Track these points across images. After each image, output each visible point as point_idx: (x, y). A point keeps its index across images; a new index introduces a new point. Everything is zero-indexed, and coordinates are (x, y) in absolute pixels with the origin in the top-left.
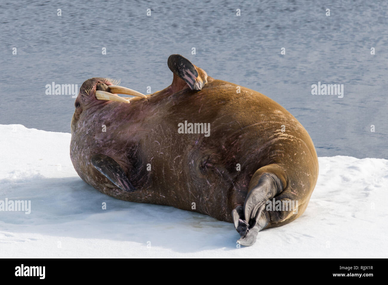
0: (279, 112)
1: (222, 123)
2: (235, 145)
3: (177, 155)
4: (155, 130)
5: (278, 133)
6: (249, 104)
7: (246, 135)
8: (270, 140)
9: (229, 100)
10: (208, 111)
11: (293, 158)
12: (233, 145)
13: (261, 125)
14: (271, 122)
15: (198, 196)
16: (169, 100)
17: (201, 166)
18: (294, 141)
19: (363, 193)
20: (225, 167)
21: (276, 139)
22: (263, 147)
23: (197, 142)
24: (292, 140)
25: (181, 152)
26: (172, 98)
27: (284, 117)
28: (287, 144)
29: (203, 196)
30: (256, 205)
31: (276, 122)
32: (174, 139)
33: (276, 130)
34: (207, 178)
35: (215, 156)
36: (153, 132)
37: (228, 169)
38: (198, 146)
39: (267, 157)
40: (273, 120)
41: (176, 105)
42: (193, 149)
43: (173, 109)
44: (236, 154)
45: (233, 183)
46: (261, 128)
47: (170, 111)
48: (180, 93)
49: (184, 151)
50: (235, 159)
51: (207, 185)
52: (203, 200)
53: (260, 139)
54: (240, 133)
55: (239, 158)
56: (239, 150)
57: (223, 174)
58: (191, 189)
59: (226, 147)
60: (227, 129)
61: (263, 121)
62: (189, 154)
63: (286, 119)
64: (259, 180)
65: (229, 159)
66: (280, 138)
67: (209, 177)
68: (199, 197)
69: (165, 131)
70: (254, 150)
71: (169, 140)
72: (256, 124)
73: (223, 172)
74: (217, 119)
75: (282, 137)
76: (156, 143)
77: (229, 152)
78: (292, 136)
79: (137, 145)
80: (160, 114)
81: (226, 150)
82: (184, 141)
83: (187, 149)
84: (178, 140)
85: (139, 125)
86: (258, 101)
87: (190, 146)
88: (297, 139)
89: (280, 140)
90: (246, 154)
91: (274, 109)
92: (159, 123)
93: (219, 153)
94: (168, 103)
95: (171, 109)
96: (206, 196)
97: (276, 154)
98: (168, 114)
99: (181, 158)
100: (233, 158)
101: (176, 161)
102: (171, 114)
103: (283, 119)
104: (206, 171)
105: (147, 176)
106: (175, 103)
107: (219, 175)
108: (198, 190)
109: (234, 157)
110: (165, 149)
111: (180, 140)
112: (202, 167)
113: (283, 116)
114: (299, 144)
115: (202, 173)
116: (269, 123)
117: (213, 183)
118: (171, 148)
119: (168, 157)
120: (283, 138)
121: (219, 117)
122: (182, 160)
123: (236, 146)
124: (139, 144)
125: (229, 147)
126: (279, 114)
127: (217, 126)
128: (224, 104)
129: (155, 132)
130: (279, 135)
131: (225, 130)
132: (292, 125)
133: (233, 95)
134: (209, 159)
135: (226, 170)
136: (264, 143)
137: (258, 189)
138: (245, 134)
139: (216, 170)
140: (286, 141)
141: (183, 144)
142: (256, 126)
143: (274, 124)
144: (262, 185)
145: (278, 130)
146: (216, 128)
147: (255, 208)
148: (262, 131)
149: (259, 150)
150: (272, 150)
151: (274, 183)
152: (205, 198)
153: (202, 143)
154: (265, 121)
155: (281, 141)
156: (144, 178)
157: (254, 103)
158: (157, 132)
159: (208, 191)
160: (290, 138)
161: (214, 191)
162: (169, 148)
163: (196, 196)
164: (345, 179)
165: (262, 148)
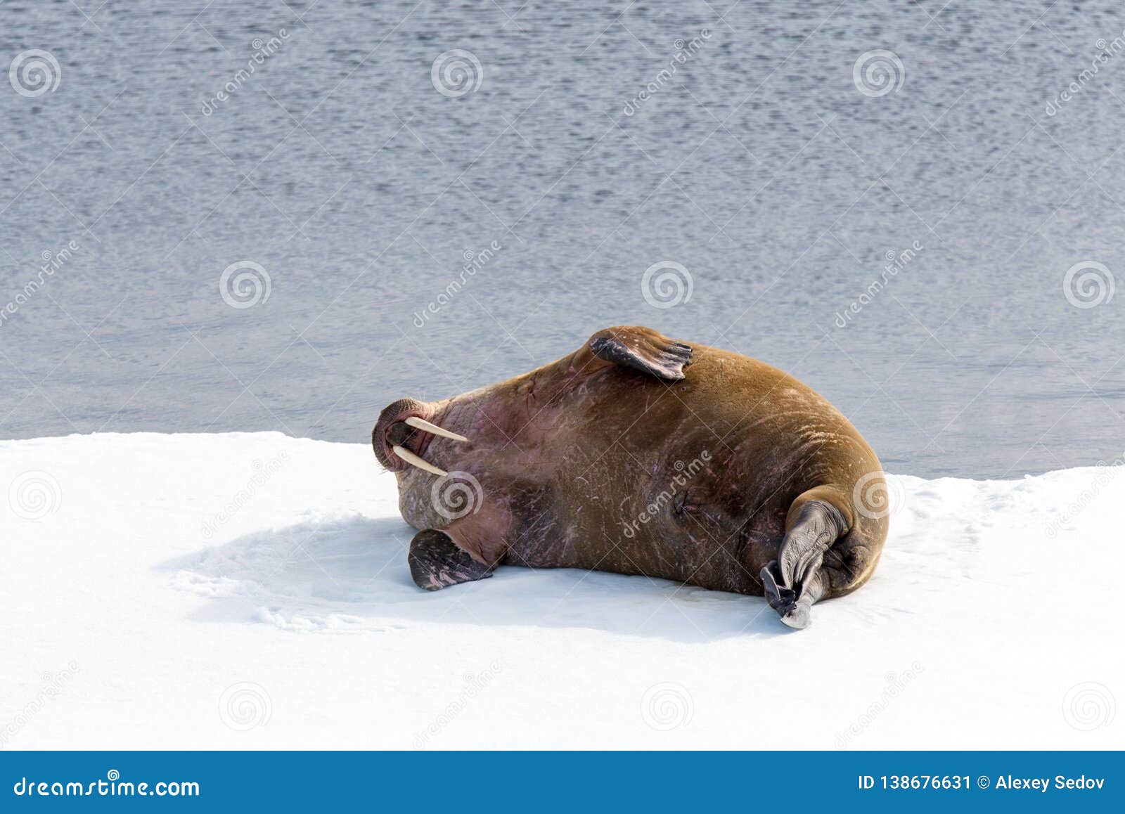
0: (792, 391)
1: (697, 427)
2: (731, 465)
3: (622, 498)
4: (570, 457)
5: (807, 434)
6: (736, 385)
7: (748, 444)
8: (796, 447)
9: (697, 383)
10: (664, 408)
11: (849, 474)
12: (727, 465)
13: (770, 421)
14: (785, 413)
15: (677, 564)
16: (581, 396)
17: (674, 511)
18: (838, 442)
19: (964, 537)
20: (721, 508)
21: (806, 445)
22: (787, 463)
23: (656, 468)
24: (835, 441)
25: (631, 491)
26: (587, 391)
27: (803, 401)
28: (830, 450)
29: (685, 562)
30: (801, 556)
31: (795, 412)
32: (612, 468)
33: (800, 427)
34: (690, 532)
35: (697, 490)
36: (568, 462)
37: (727, 510)
38: (659, 474)
39: (802, 479)
40: (788, 409)
41: (597, 405)
42: (652, 482)
43: (593, 411)
44: (736, 481)
45: (745, 532)
46: (773, 428)
47: (587, 416)
48: (599, 381)
49: (635, 487)
50: (737, 492)
51: (691, 543)
52: (686, 569)
53: (777, 448)
54: (735, 442)
55: (745, 489)
56: (740, 473)
57: (720, 521)
58: (661, 553)
59: (714, 471)
60: (708, 436)
61: (771, 414)
62: (647, 491)
63: (808, 405)
64: (800, 513)
65: (725, 493)
66: (814, 442)
67: (692, 529)
68: (679, 565)
69: (589, 455)
70: (771, 470)
71: (604, 472)
72: (760, 421)
73: (719, 517)
74: (684, 421)
75: (815, 439)
76: (581, 481)
77: (722, 479)
78: (832, 435)
79: (543, 489)
80: (572, 426)
81: (715, 476)
82: (632, 470)
83: (641, 483)
84: (619, 470)
85: (536, 452)
86: (748, 377)
87: (644, 478)
88: (842, 436)
89: (814, 445)
90: (758, 480)
91: (783, 388)
92: (573, 443)
93: (704, 484)
94: (580, 403)
95: (589, 412)
96: (692, 561)
97: (817, 471)
98: (586, 422)
99: (633, 500)
100: (733, 489)
101: (623, 507)
102: (590, 423)
103: (804, 404)
104: (686, 520)
105: (564, 541)
106: (594, 401)
107: (713, 524)
108: (675, 553)
109: (734, 487)
110: (600, 489)
111: (624, 467)
112: (677, 514)
113: (801, 400)
114: (848, 445)
115: (678, 524)
116: (783, 416)
117: (702, 538)
118: (610, 486)
119: (609, 504)
120: (819, 441)
121: (687, 417)
122: (634, 504)
123: (733, 466)
124: (547, 487)
125: (720, 470)
126: (794, 397)
127: (689, 434)
128: (690, 392)
129: (572, 461)
130: (809, 436)
131: (706, 440)
132: (823, 412)
133: (701, 371)
134: (689, 498)
135: (725, 514)
136: (786, 455)
137: (801, 529)
138: (745, 442)
139: (704, 515)
140: (826, 444)
141: (630, 475)
142: (760, 424)
143: (793, 417)
144: (805, 521)
145: (804, 428)
146: (686, 436)
147: (801, 563)
148: (775, 433)
149: (782, 470)
150: (808, 466)
151: (829, 516)
152: (691, 565)
153: (666, 469)
154: (775, 413)
155: (816, 447)
156: (555, 546)
157: (744, 383)
158: (575, 459)
159: (693, 553)
160: (829, 438)
161: (706, 551)
162: (607, 486)
163: (673, 563)
164: (919, 514)
165: (785, 465)
